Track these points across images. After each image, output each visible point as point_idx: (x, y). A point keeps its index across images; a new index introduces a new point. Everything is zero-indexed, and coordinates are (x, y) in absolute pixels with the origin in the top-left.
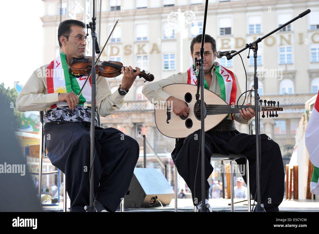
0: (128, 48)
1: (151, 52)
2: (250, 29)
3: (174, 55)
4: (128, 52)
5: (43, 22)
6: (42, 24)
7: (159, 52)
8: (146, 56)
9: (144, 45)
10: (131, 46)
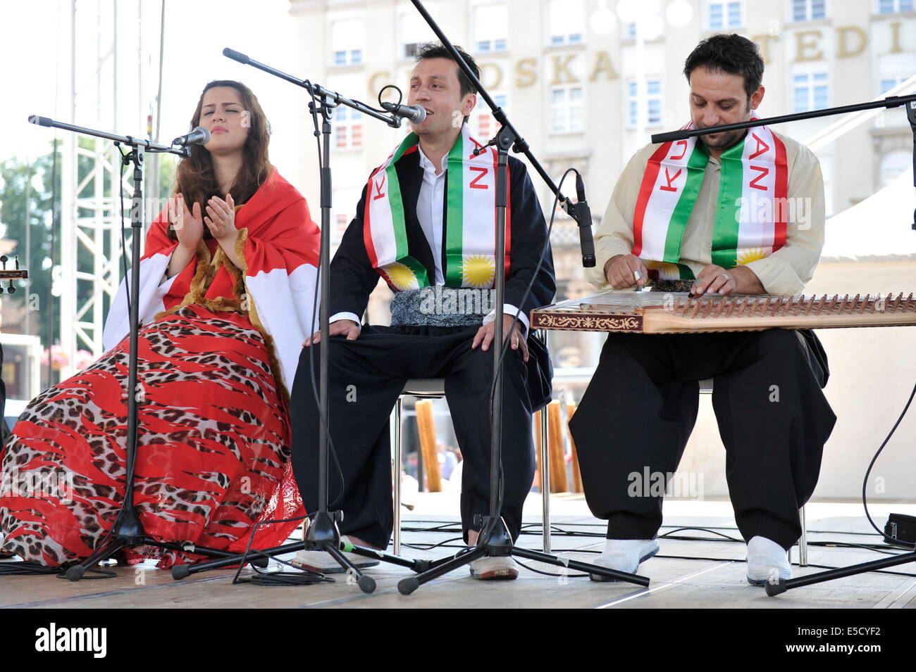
0: (527, 67)
1: (594, 78)
3: (657, 83)
4: (526, 79)
7: (614, 76)
8: (578, 89)
9: (571, 58)
10: (533, 62)
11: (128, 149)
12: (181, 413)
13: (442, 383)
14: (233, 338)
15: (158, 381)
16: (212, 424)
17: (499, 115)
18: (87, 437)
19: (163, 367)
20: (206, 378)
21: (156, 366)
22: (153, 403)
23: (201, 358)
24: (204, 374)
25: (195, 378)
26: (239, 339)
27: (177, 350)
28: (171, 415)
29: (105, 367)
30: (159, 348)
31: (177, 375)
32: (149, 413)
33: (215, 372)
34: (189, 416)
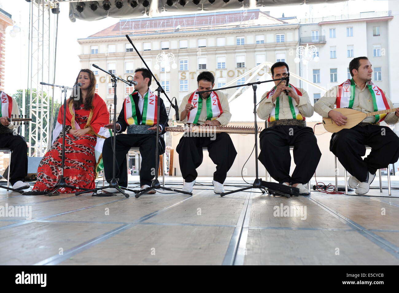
2: (218, 66)
3: (168, 82)
5: (81, 59)
6: (80, 60)
11: (63, 89)
12: (75, 161)
13: (139, 148)
14: (88, 139)
15: (68, 152)
16: (82, 164)
17: (158, 84)
18: (49, 165)
19: (69, 148)
20: (81, 152)
21: (67, 147)
22: (67, 159)
23: (79, 146)
24: (80, 151)
25: (78, 152)
26: (89, 140)
27: (73, 143)
28: (72, 162)
29: (55, 148)
30: (69, 143)
31: (73, 151)
32: (66, 161)
33: (83, 150)
34: (77, 162)
